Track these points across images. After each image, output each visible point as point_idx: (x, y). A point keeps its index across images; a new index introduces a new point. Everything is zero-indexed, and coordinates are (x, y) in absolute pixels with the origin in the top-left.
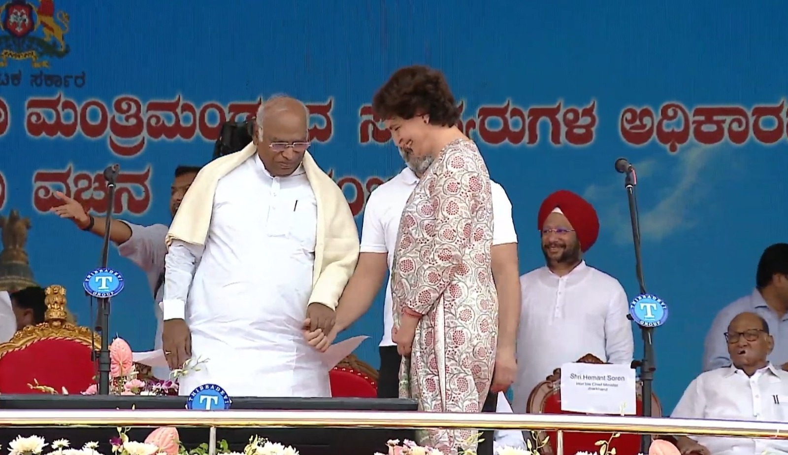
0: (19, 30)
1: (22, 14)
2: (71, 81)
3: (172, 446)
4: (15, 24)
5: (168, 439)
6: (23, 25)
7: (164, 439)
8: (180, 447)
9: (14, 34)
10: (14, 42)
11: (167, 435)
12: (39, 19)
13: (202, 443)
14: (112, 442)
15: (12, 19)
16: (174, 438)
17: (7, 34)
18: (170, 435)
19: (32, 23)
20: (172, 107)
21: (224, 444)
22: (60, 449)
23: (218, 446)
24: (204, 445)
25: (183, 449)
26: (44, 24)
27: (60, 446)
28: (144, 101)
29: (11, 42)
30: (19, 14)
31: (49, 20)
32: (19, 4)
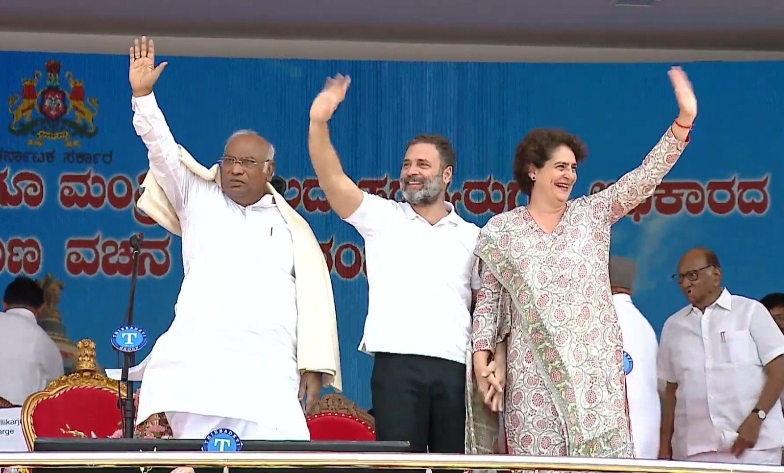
0: (53, 113)
1: (56, 99)
2: (100, 159)
4: (50, 108)
6: (57, 109)
9: (48, 117)
10: (49, 124)
12: (71, 104)
15: (47, 103)
17: (43, 116)
19: (65, 107)
26: (75, 108)
29: (46, 123)
30: (53, 99)
31: (80, 104)
32: (53, 90)
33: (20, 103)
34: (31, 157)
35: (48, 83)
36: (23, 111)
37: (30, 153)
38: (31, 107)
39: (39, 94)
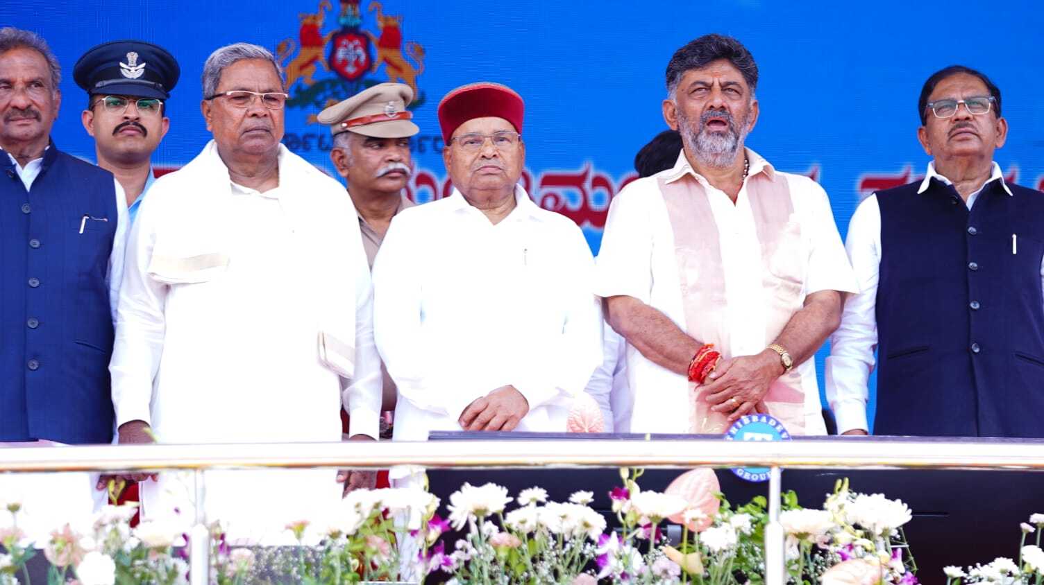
0: (351, 70)
1: (355, 47)
2: (428, 144)
3: (710, 501)
4: (345, 63)
5: (701, 489)
6: (357, 63)
7: (696, 490)
8: (722, 504)
9: (343, 76)
10: (344, 87)
11: (699, 484)
12: (378, 54)
13: (756, 495)
14: (613, 494)
15: (341, 54)
16: (711, 489)
17: (333, 75)
18: (705, 484)
19: (370, 60)
20: (578, 181)
21: (791, 498)
22: (533, 504)
23: (783, 502)
24: (760, 500)
25: (727, 505)
26: (387, 61)
27: (533, 500)
28: (536, 171)
29: (339, 88)
30: (351, 46)
31: (394, 55)
32: (350, 32)
33: (295, 55)
34: (314, 143)
35: (343, 21)
36: (303, 67)
37: (312, 136)
38: (314, 60)
39: (327, 37)
